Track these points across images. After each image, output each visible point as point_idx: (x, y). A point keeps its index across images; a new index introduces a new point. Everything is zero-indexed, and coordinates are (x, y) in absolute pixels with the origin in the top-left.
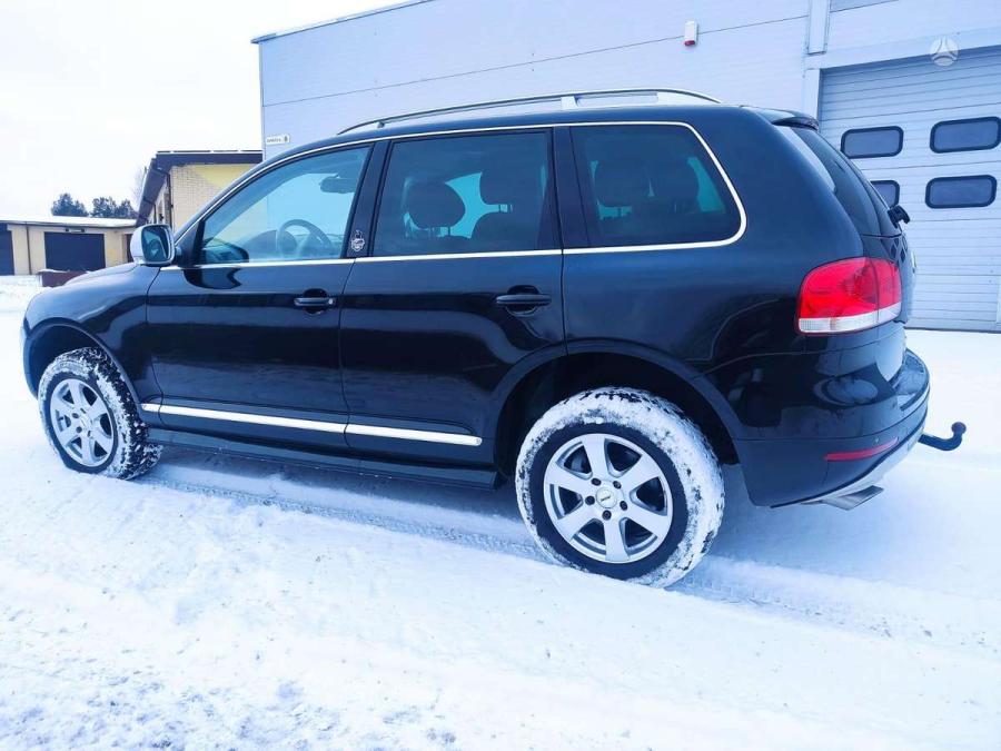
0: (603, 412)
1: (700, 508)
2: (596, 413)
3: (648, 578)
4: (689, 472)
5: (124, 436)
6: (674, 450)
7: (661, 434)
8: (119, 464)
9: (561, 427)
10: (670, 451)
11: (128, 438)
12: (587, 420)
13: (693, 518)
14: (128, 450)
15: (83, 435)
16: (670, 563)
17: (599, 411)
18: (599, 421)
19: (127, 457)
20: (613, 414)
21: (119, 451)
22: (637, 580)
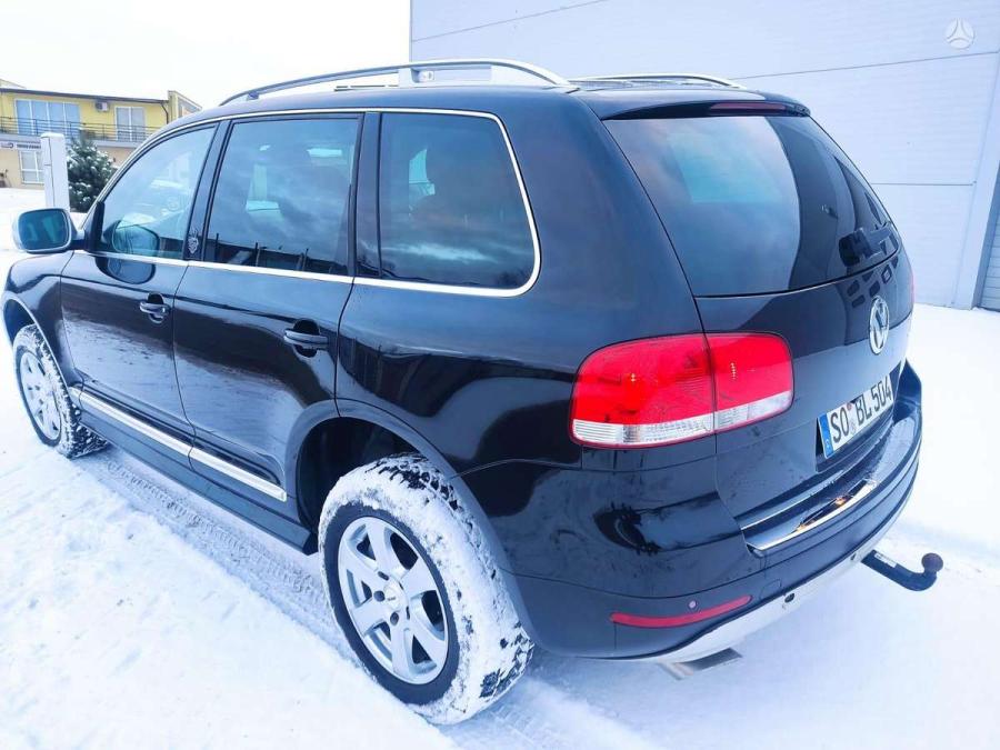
0: (380, 496)
1: (473, 644)
2: (373, 494)
3: (425, 709)
4: (459, 595)
5: (65, 416)
6: (443, 562)
7: (432, 539)
8: (67, 443)
9: (345, 503)
10: (440, 562)
11: (68, 418)
12: (367, 502)
13: (464, 655)
14: (70, 430)
15: (43, 407)
16: (445, 700)
17: (376, 492)
18: (376, 506)
19: (71, 436)
20: (387, 499)
21: (64, 431)
22: (416, 708)
